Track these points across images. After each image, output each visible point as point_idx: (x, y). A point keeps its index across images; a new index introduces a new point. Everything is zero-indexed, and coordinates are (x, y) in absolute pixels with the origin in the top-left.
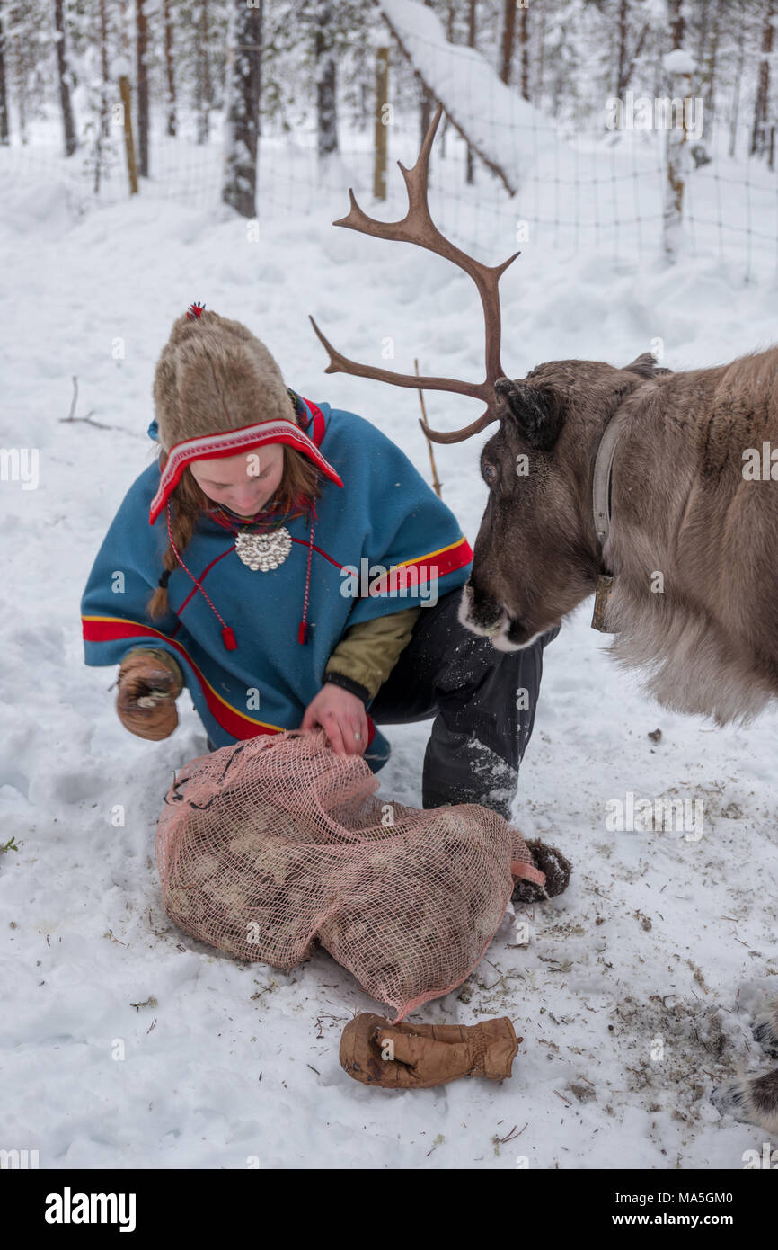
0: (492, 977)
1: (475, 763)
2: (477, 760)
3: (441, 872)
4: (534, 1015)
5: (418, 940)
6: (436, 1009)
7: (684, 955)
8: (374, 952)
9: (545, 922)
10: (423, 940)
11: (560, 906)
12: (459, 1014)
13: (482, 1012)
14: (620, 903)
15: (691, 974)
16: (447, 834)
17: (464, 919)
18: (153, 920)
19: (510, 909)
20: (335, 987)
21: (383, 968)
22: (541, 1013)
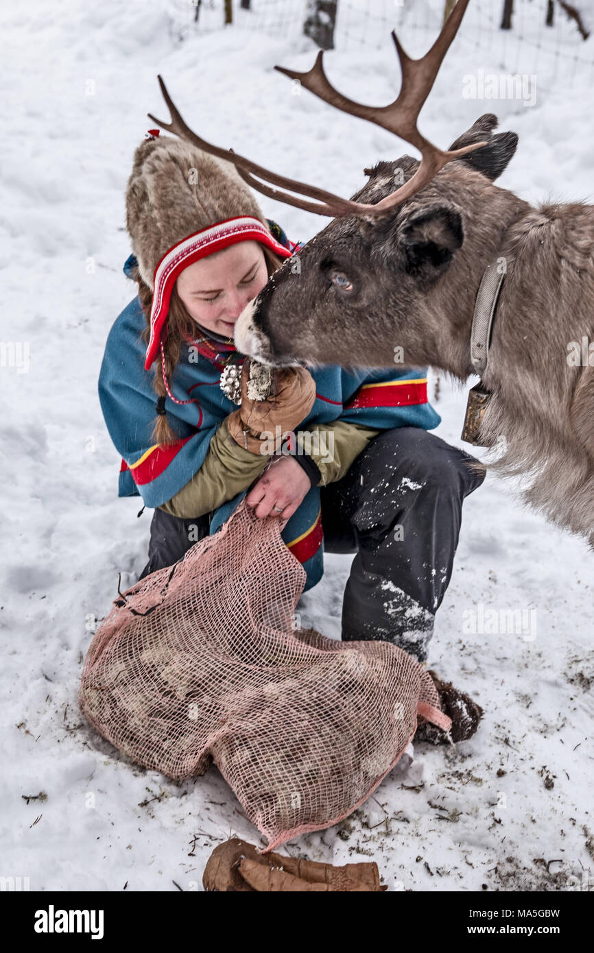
0: (375, 817)
1: (389, 604)
2: (390, 602)
3: (331, 710)
4: (409, 862)
5: (298, 774)
6: (316, 841)
7: (582, 819)
8: (254, 780)
9: (446, 766)
10: (303, 774)
11: (466, 751)
12: (335, 849)
13: (358, 851)
14: (529, 757)
15: (584, 840)
16: (345, 672)
17: (349, 759)
18: (68, 716)
19: (410, 750)
20: (222, 805)
21: (261, 796)
22: (417, 861)
